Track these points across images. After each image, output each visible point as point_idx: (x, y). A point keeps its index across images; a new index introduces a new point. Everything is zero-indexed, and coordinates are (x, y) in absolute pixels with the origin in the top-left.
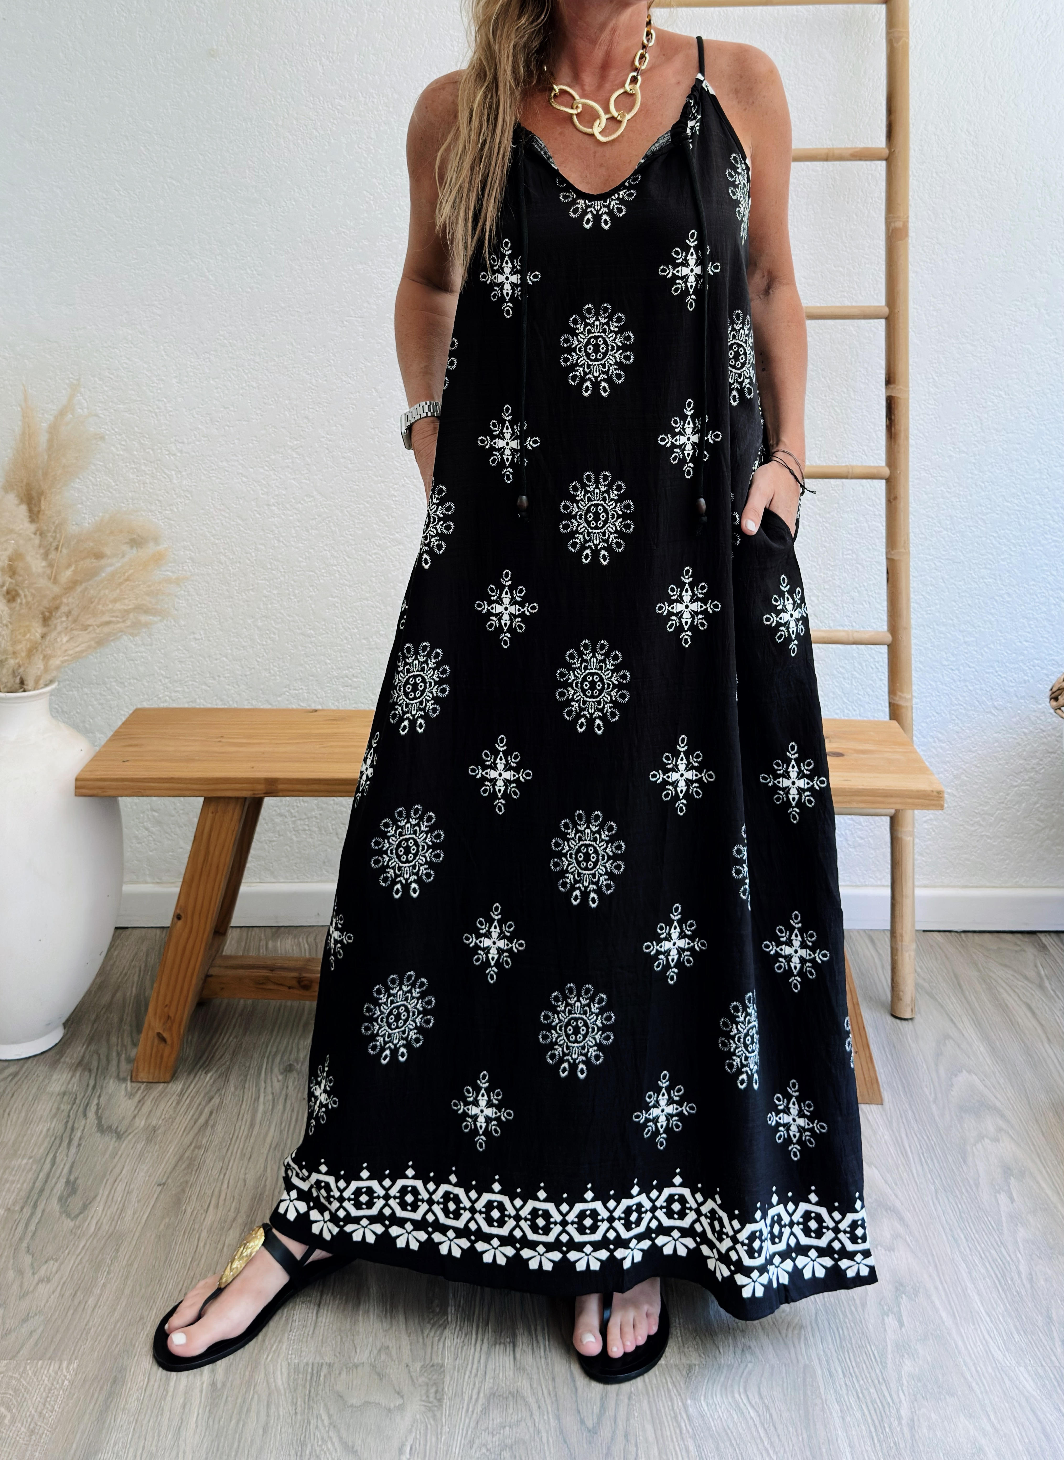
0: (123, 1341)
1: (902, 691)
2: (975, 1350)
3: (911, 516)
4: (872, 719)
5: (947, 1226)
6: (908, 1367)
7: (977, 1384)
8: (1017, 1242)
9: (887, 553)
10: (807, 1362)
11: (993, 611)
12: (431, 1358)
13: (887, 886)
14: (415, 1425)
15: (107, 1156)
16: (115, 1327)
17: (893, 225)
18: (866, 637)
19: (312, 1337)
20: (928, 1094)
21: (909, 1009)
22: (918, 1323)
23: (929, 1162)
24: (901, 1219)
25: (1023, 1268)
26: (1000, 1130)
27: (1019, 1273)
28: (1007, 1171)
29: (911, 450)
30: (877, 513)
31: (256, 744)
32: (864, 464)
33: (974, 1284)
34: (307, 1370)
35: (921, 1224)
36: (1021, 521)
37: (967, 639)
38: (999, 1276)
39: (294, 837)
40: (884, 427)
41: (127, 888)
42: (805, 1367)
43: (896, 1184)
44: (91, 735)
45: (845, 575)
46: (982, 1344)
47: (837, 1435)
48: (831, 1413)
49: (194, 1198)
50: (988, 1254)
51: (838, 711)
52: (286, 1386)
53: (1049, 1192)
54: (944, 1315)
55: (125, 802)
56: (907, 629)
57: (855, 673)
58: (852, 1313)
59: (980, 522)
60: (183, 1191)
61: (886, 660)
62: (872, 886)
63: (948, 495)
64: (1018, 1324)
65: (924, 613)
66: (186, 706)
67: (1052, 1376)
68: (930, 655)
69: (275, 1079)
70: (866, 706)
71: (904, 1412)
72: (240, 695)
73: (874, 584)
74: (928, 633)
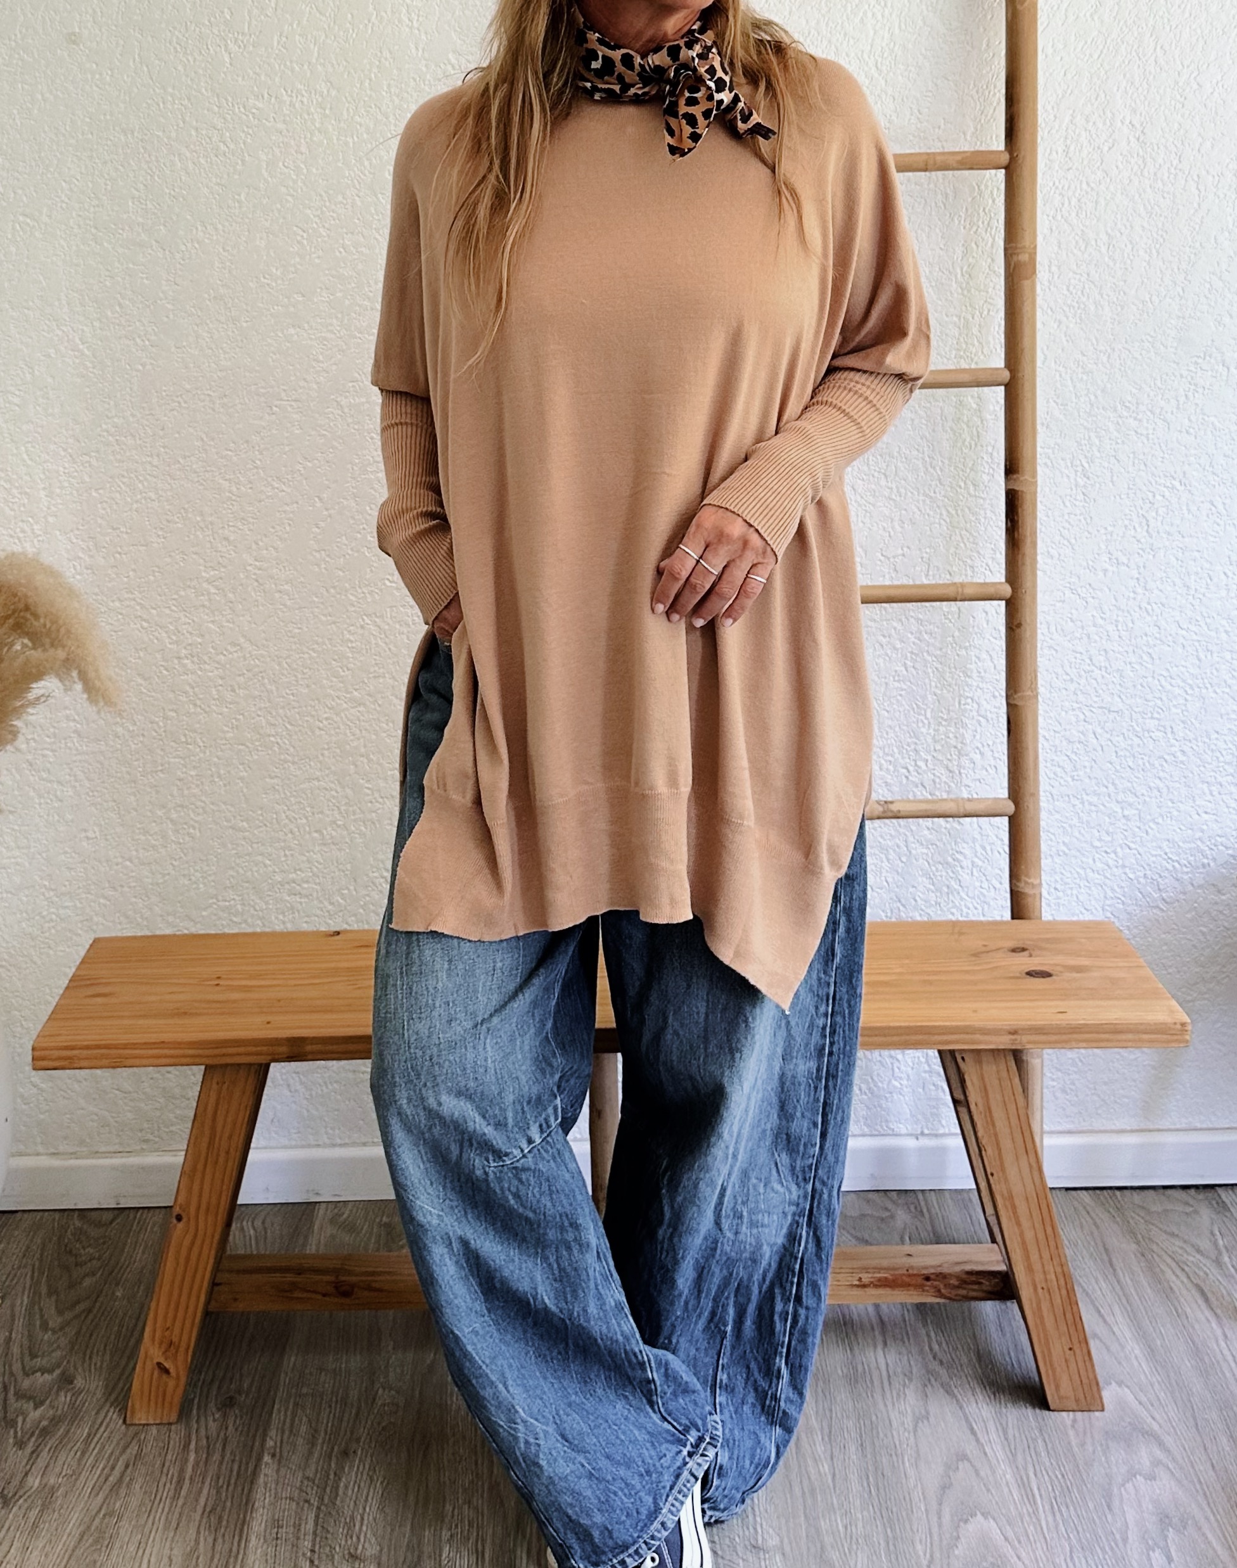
1: (1027, 875)
9: (1008, 696)
18: (982, 807)
26: (1157, 1462)
28: (1165, 1519)
36: (1203, 655)
40: (1004, 534)
43: (1021, 1544)
56: (1036, 794)
61: (1007, 836)
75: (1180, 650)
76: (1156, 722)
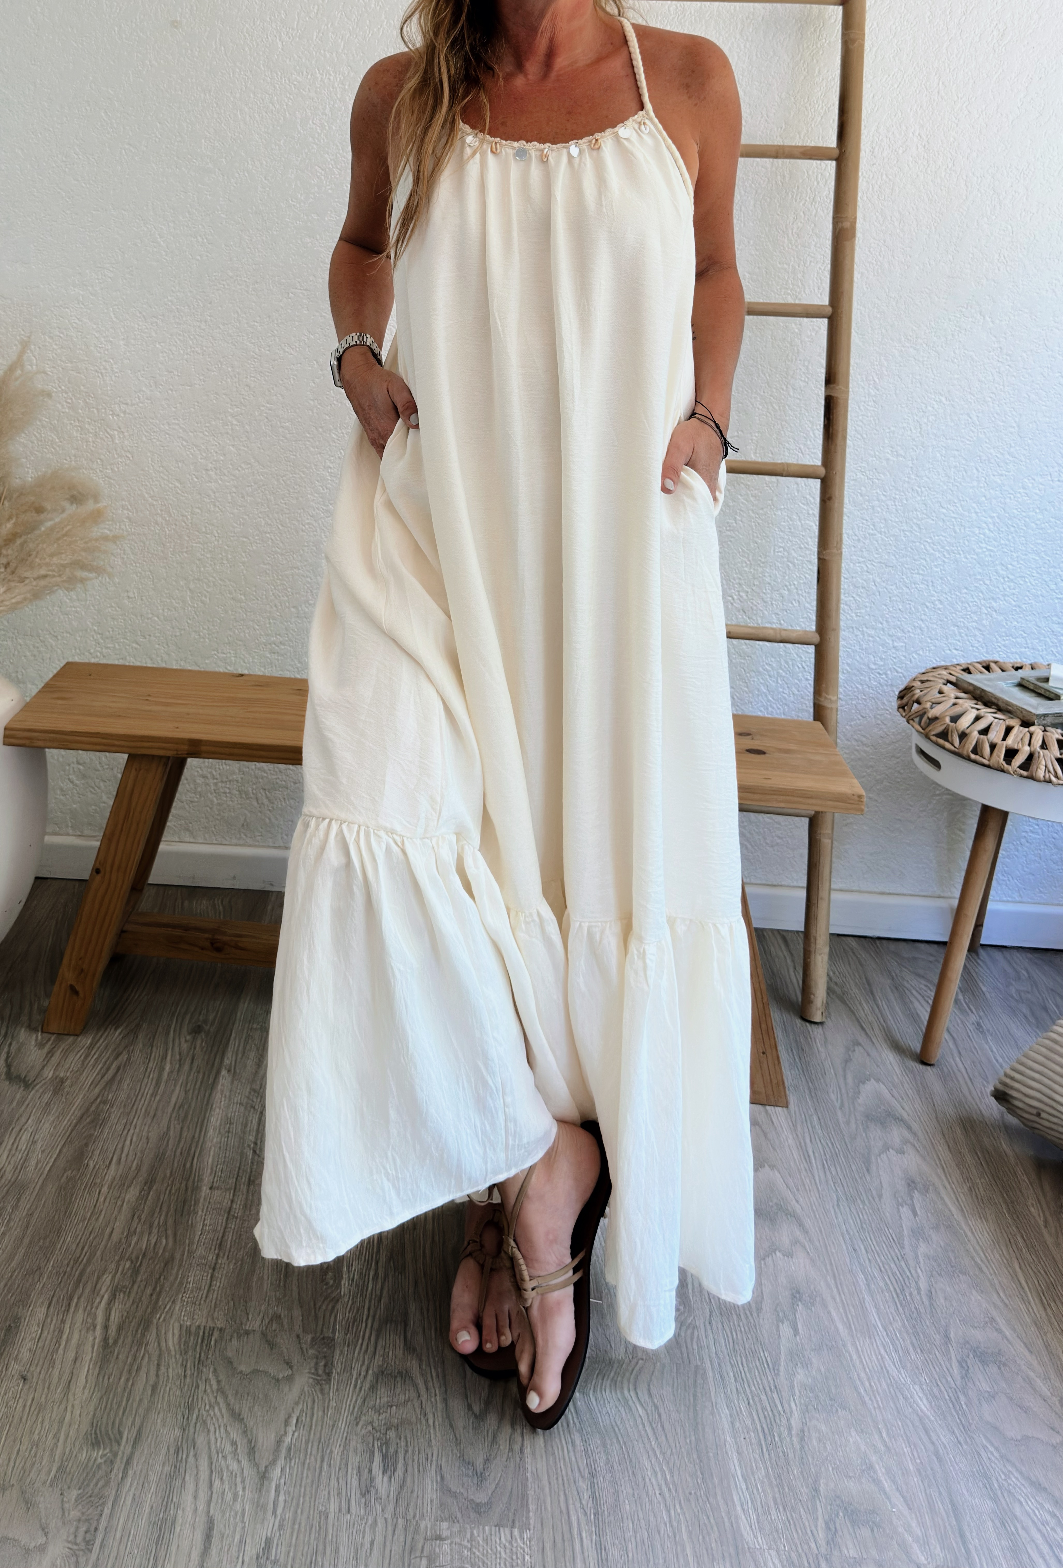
0: (19, 1290)
1: (827, 693)
2: (870, 1365)
3: (845, 517)
4: (796, 718)
5: (847, 1237)
6: (801, 1376)
7: (870, 1399)
8: (917, 1257)
9: (819, 553)
10: (699, 1364)
11: (923, 617)
12: (322, 1331)
13: (802, 887)
14: (302, 1397)
15: (14, 1104)
16: (11, 1276)
17: (840, 225)
18: (793, 636)
19: (205, 1301)
20: (835, 1100)
21: (819, 1013)
22: (813, 1333)
23: (833, 1169)
24: (801, 1225)
25: (923, 1285)
26: (905, 1142)
27: (919, 1289)
28: (911, 1184)
29: (848, 450)
30: (811, 512)
31: (182, 704)
32: (800, 462)
33: (872, 1297)
34: (199, 1333)
35: (821, 1232)
36: (957, 529)
37: (896, 644)
38: (898, 1291)
39: (215, 800)
40: (822, 426)
41: (47, 839)
42: (697, 1367)
43: (798, 1190)
44: (21, 685)
45: (775, 572)
46: (877, 1359)
47: (725, 1440)
48: (721, 1418)
49: (97, 1152)
50: (887, 1267)
51: (762, 709)
52: (177, 1347)
53: (953, 1209)
54: (840, 1327)
55: (53, 755)
56: (836, 630)
57: (781, 671)
58: (747, 1317)
59: (914, 527)
60: (86, 1145)
61: (813, 660)
62: (788, 886)
63: (883, 498)
64: (914, 1341)
65: (853, 615)
66: (116, 662)
67: (947, 1397)
68: (858, 657)
69: (183, 1040)
70: (791, 705)
71: (795, 1422)
72: (169, 655)
73: (804, 583)
74: (856, 636)
75: (941, 524)
76: (921, 577)
